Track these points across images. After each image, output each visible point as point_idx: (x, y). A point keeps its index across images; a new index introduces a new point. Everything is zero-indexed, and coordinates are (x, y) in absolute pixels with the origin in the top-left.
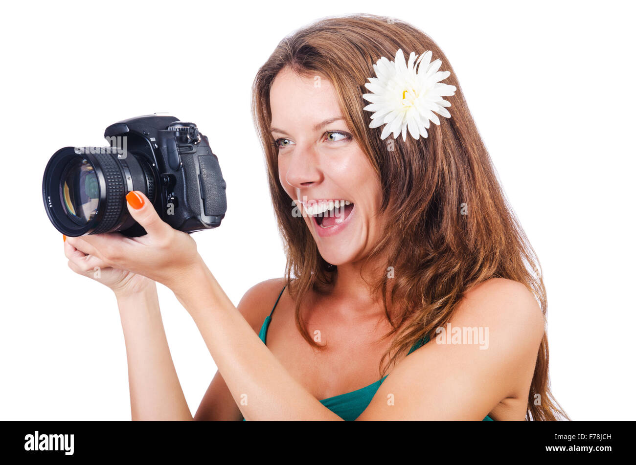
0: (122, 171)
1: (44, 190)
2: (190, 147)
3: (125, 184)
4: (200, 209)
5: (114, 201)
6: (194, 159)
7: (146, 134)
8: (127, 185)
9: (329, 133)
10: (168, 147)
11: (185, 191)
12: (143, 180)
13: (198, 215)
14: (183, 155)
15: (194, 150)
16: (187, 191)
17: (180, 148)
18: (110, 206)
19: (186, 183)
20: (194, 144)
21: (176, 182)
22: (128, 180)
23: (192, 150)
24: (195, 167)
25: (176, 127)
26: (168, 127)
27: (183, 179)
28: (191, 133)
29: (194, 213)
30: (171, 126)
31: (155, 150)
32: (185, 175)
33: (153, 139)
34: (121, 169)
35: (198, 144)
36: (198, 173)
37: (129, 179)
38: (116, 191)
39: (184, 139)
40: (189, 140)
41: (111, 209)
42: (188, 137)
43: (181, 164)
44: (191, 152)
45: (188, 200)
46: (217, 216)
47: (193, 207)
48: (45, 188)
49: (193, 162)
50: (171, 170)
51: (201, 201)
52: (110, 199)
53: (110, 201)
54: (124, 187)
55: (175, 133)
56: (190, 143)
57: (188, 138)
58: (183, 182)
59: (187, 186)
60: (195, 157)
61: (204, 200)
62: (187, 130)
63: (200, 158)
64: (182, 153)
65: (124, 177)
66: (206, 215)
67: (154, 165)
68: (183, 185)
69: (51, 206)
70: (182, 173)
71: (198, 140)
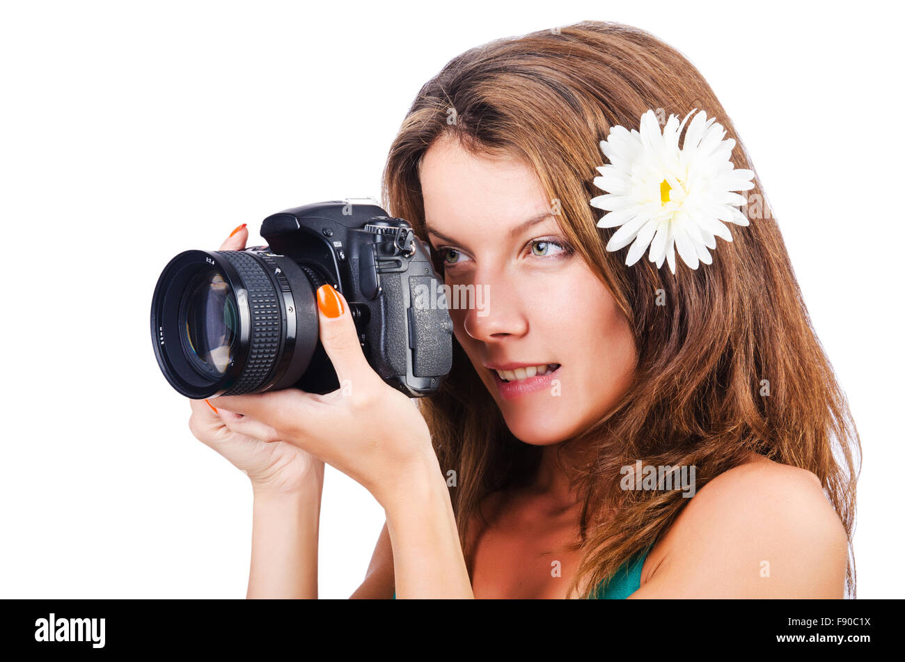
0: (280, 297)
1: (154, 315)
2: (397, 261)
3: (284, 318)
4: (405, 365)
5: (262, 345)
6: (402, 282)
7: (328, 236)
8: (286, 320)
9: (535, 242)
10: (360, 259)
11: (383, 334)
12: (315, 313)
13: (402, 375)
14: (383, 275)
15: (403, 268)
16: (386, 335)
17: (380, 263)
18: (254, 354)
19: (386, 321)
20: (405, 257)
21: (370, 318)
22: (288, 312)
23: (400, 266)
24: (402, 295)
25: (377, 227)
26: (365, 224)
27: (381, 315)
28: (401, 239)
29: (395, 371)
30: (371, 223)
31: (340, 262)
32: (386, 307)
33: (338, 244)
34: (279, 293)
35: (410, 257)
36: (407, 305)
37: (291, 309)
38: (267, 330)
39: (388, 247)
40: (397, 250)
41: (257, 358)
42: (395, 245)
43: (380, 289)
44: (398, 270)
45: (386, 350)
46: (434, 377)
47: (395, 362)
48: (156, 313)
49: (400, 287)
50: (363, 298)
51: (409, 352)
52: (256, 343)
53: (256, 346)
54: (282, 323)
55: (374, 236)
56: (397, 255)
57: (394, 247)
58: (381, 319)
59: (386, 327)
60: (404, 277)
61: (414, 351)
62: (395, 234)
63: (412, 280)
64: (383, 271)
65: (282, 306)
66: (415, 375)
67: (336, 286)
68: (381, 325)
69: (163, 343)
70: (380, 305)
71: (411, 251)
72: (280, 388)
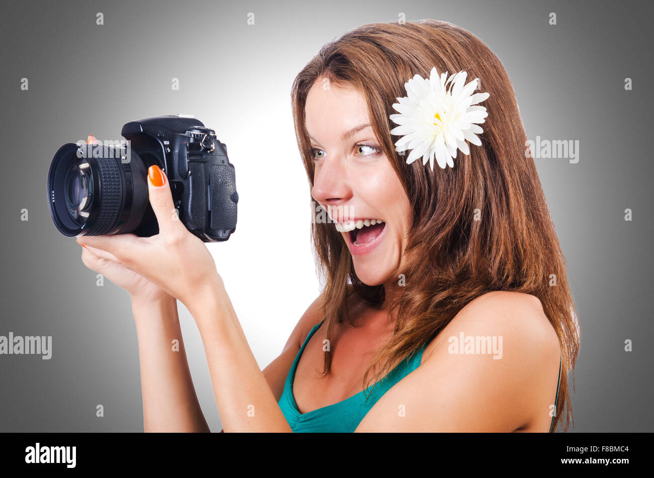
0: (122, 175)
2: (202, 155)
7: (160, 137)
9: (358, 145)
10: (179, 153)
11: (190, 201)
14: (193, 163)
16: (192, 201)
18: (103, 210)
19: (193, 192)
21: (183, 190)
25: (192, 132)
26: (186, 131)
27: (190, 188)
30: (190, 130)
32: (193, 184)
33: (167, 143)
34: (122, 172)
35: (211, 152)
38: (112, 195)
40: (202, 148)
41: (105, 213)
42: (201, 145)
43: (190, 172)
44: (202, 160)
45: (192, 211)
48: (50, 182)
50: (179, 177)
54: (122, 191)
55: (189, 138)
56: (202, 151)
58: (189, 191)
59: (193, 196)
64: (192, 160)
67: (163, 169)
68: (189, 195)
69: (54, 201)
70: (189, 183)
71: (212, 148)
72: (122, 233)
